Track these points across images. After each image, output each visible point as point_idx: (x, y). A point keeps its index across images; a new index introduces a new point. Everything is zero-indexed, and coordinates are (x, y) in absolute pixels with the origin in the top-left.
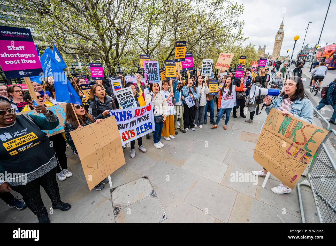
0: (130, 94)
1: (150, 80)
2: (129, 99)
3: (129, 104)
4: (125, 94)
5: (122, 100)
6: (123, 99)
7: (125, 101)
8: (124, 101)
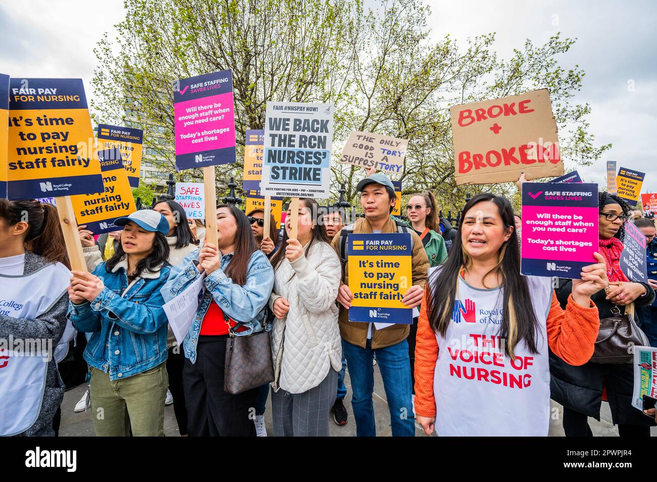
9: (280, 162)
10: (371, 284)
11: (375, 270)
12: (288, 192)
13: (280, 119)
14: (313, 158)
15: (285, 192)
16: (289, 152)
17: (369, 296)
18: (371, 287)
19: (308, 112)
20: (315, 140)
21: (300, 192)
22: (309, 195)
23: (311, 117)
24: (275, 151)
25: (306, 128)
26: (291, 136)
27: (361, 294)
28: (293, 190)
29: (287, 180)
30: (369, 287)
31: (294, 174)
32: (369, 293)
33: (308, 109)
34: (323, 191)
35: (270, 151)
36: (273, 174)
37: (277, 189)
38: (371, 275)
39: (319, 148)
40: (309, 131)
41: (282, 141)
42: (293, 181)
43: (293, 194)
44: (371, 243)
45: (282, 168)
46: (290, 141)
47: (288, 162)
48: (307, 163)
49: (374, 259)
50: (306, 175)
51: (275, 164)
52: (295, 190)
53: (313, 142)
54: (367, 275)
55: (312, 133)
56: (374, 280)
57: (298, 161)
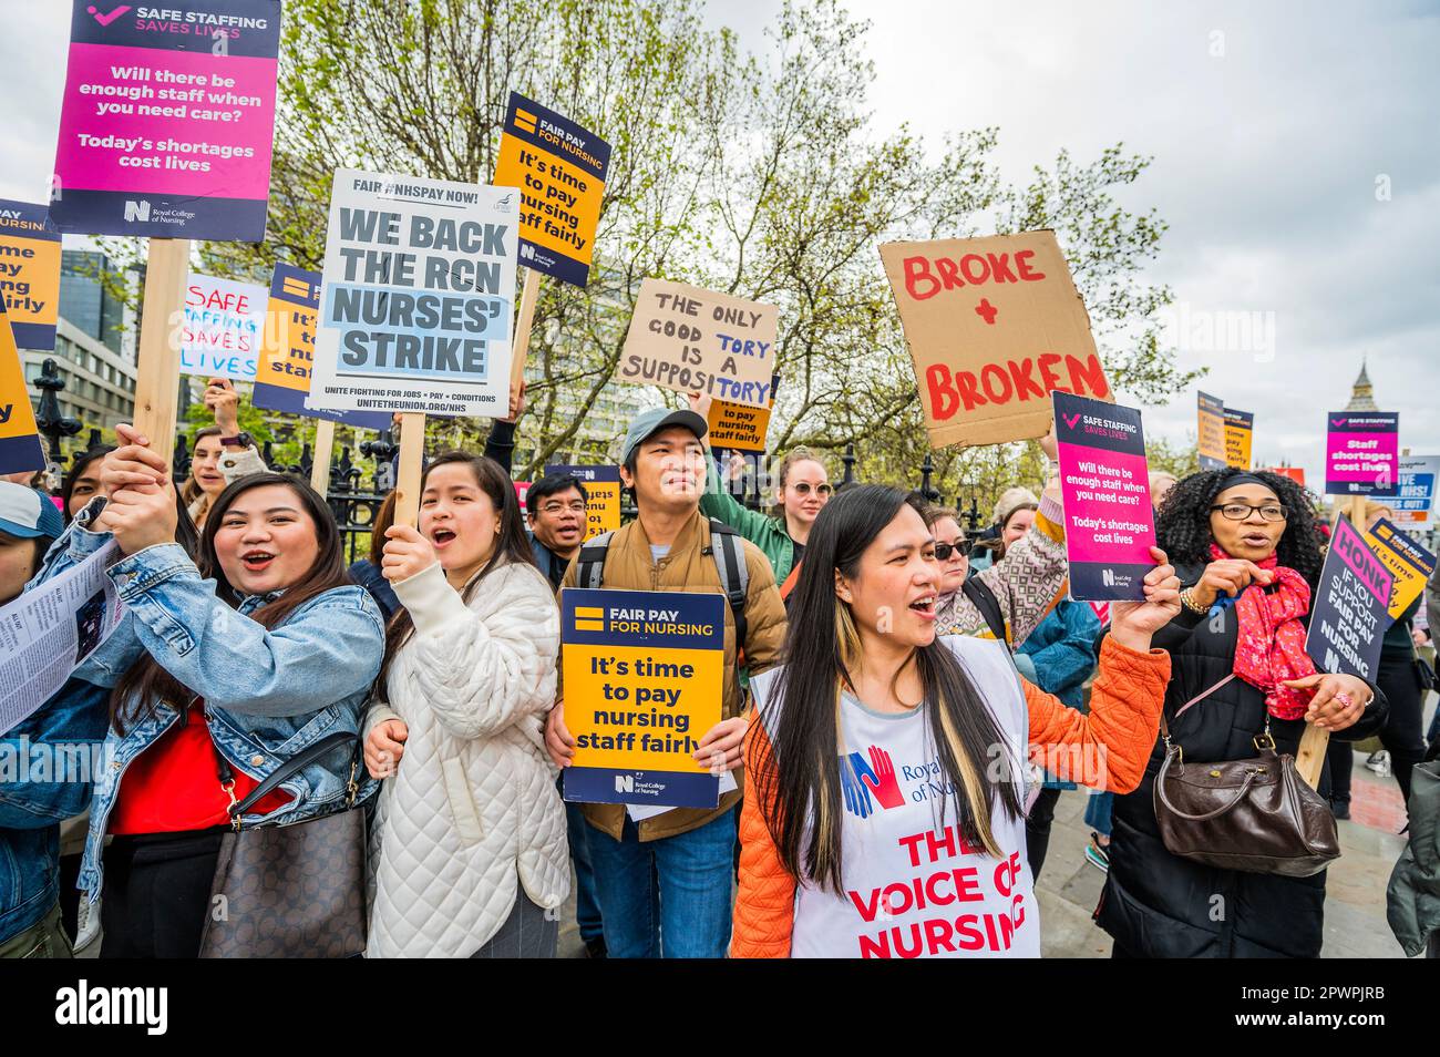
9: (369, 319)
10: (622, 715)
11: (632, 682)
12: (390, 398)
13: (373, 215)
14: (464, 314)
15: (385, 398)
16: (397, 298)
17: (616, 743)
18: (621, 722)
19: (450, 202)
20: (470, 269)
21: (427, 401)
22: (452, 408)
23: (460, 216)
24: (356, 293)
25: (445, 242)
26: (402, 258)
27: (594, 737)
28: (408, 394)
29: (390, 367)
30: (614, 722)
31: (408, 354)
32: (615, 737)
33: (450, 196)
34: (491, 399)
35: (341, 293)
36: (350, 352)
37: (358, 392)
38: (621, 694)
39: (480, 290)
40: (452, 248)
41: (377, 267)
42: (407, 372)
43: (408, 405)
44: (624, 614)
45: (377, 336)
46: (401, 268)
47: (394, 321)
48: (447, 325)
49: (630, 654)
50: (444, 357)
51: (353, 327)
52: (413, 394)
53: (464, 276)
54: (612, 693)
55: (460, 255)
56: (629, 706)
57: (421, 322)
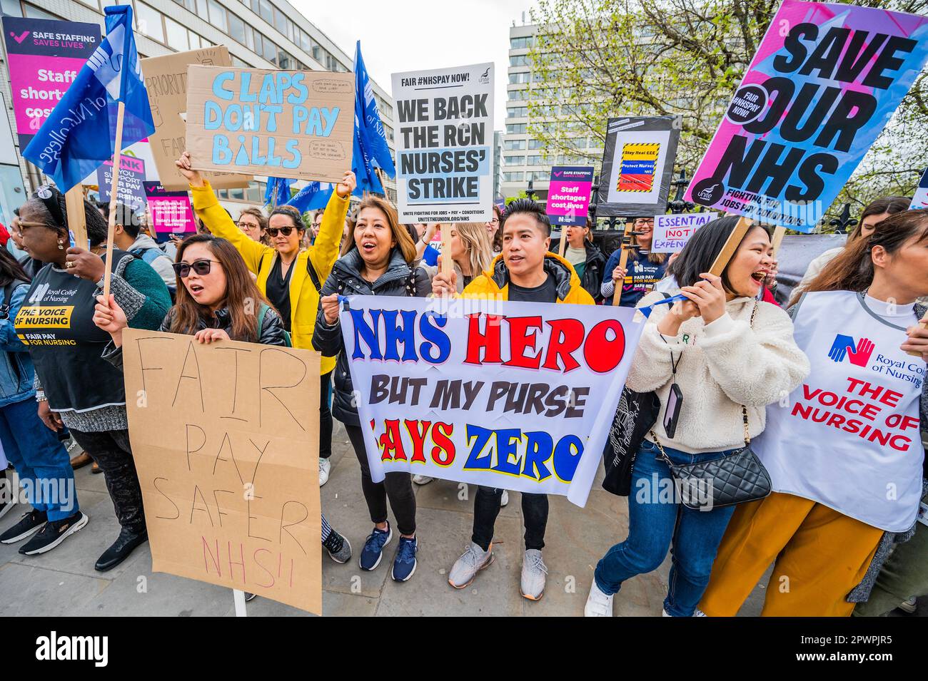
0: (477, 115)
1: (736, 181)
2: (459, 148)
3: (449, 180)
4: (446, 108)
5: (417, 138)
6: (423, 137)
7: (433, 150)
8: (428, 150)
